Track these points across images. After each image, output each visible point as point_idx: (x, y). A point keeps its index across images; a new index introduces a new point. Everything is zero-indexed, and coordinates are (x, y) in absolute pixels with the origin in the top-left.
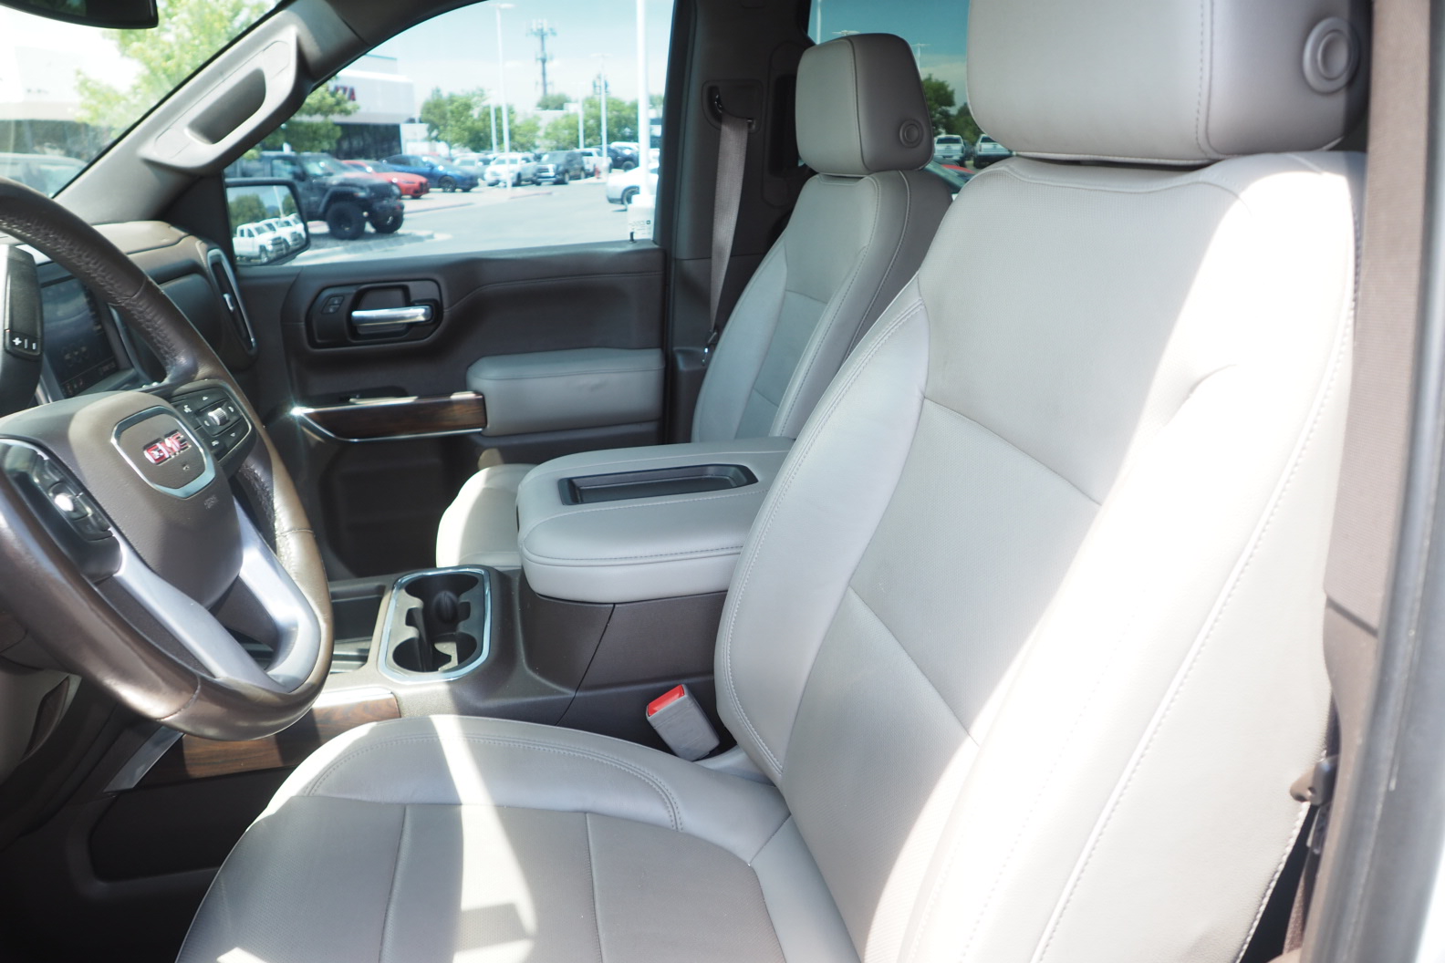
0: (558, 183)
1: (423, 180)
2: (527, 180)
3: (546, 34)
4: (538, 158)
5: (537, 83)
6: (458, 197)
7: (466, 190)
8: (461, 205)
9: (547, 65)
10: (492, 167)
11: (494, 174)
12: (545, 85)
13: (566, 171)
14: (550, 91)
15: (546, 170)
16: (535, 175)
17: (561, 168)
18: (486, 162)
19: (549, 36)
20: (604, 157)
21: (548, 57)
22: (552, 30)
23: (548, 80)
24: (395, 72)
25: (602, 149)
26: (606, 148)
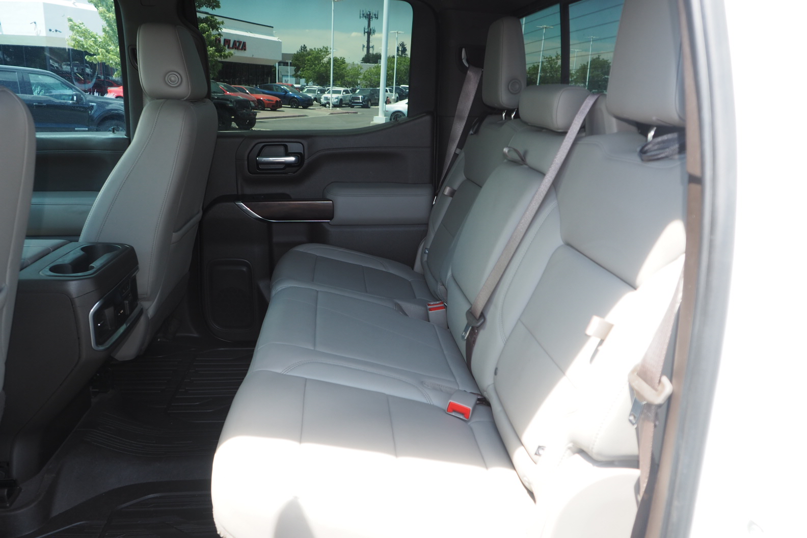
0: (363, 107)
1: (278, 99)
2: (346, 104)
3: (372, 18)
4: (354, 91)
5: (364, 46)
6: (300, 111)
7: (305, 107)
8: (299, 116)
9: (371, 37)
10: (326, 95)
11: (326, 98)
12: (368, 48)
13: (370, 100)
14: (371, 51)
15: (358, 99)
16: (350, 101)
17: (366, 98)
18: (323, 92)
19: (374, 18)
20: (394, 93)
21: (372, 31)
22: (375, 15)
23: (371, 45)
24: (272, 35)
25: (393, 88)
26: (395, 88)
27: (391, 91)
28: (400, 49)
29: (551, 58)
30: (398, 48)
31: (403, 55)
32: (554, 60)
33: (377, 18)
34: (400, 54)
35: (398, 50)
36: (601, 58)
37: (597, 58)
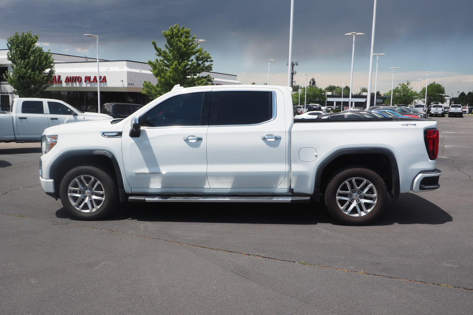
9: (294, 76)
12: (292, 82)
14: (294, 84)
19: (295, 65)
20: (305, 109)
21: (294, 73)
22: (296, 63)
23: (294, 80)
24: (236, 80)
25: (304, 106)
26: (306, 105)
27: (304, 108)
28: (312, 82)
29: (404, 84)
30: (310, 82)
31: (314, 86)
32: (406, 85)
33: (298, 65)
34: (312, 85)
35: (310, 83)
36: (436, 83)
37: (433, 84)
